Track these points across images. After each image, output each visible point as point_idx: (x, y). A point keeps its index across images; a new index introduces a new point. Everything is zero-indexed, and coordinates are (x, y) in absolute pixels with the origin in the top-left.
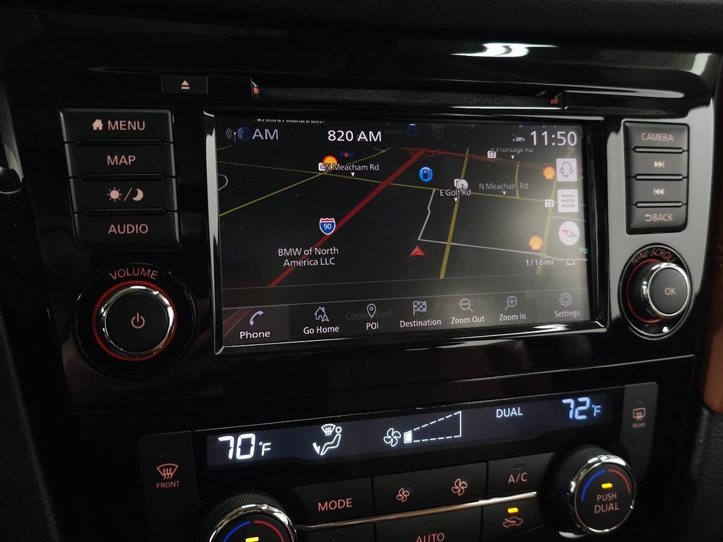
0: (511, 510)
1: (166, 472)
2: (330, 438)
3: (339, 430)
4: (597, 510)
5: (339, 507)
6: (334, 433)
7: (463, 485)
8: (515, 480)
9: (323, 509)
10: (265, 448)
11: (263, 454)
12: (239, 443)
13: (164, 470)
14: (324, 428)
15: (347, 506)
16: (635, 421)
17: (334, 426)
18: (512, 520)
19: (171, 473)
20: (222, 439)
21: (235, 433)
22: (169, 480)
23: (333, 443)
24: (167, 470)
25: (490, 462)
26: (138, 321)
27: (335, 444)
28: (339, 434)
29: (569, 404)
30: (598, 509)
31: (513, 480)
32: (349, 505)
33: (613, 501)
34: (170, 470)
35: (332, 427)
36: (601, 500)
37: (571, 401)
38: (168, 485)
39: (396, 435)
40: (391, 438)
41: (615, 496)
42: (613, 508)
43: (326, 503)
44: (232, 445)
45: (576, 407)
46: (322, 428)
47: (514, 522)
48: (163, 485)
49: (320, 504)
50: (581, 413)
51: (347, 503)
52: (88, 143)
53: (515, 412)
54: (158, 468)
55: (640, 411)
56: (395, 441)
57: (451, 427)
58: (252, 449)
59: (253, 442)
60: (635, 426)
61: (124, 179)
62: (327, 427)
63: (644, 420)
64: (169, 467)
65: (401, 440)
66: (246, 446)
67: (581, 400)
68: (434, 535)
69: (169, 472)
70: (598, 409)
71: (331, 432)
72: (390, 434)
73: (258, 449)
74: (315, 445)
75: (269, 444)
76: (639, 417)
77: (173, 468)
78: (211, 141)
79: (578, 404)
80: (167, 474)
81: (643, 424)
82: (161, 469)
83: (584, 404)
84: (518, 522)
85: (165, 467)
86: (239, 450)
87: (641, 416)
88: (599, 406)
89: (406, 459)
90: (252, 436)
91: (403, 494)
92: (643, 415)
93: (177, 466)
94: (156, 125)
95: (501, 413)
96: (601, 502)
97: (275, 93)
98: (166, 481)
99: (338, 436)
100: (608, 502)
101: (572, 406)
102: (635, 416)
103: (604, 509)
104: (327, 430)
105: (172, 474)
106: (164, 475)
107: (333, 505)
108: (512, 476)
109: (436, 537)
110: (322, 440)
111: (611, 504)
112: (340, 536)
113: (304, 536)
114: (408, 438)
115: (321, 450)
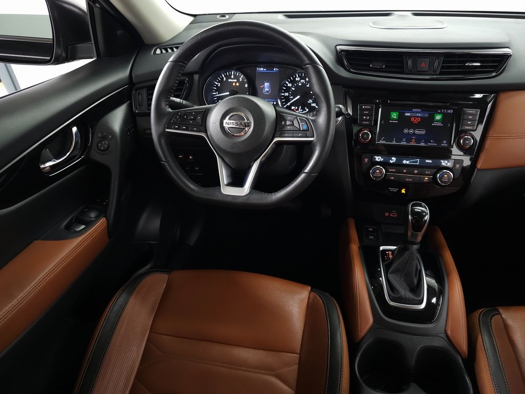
0: (426, 178)
3: (395, 159)
7: (416, 172)
10: (382, 159)
20: (375, 157)
21: (378, 156)
23: (394, 161)
25: (423, 169)
26: (365, 136)
37: (443, 161)
40: (405, 162)
41: (447, 178)
42: (446, 181)
43: (391, 170)
44: (377, 158)
48: (365, 162)
49: (389, 170)
51: (394, 170)
52: (362, 110)
53: (430, 161)
54: (365, 159)
57: (417, 162)
60: (456, 168)
61: (366, 115)
65: (406, 162)
66: (379, 159)
74: (390, 160)
76: (458, 166)
77: (367, 159)
78: (380, 110)
81: (458, 168)
83: (445, 162)
84: (427, 181)
89: (406, 165)
90: (380, 157)
91: (405, 171)
94: (372, 107)
95: (427, 161)
97: (392, 102)
104: (393, 158)
108: (427, 172)
109: (410, 180)
110: (392, 160)
112: (393, 176)
113: (386, 175)
114: (408, 162)
115: (391, 162)
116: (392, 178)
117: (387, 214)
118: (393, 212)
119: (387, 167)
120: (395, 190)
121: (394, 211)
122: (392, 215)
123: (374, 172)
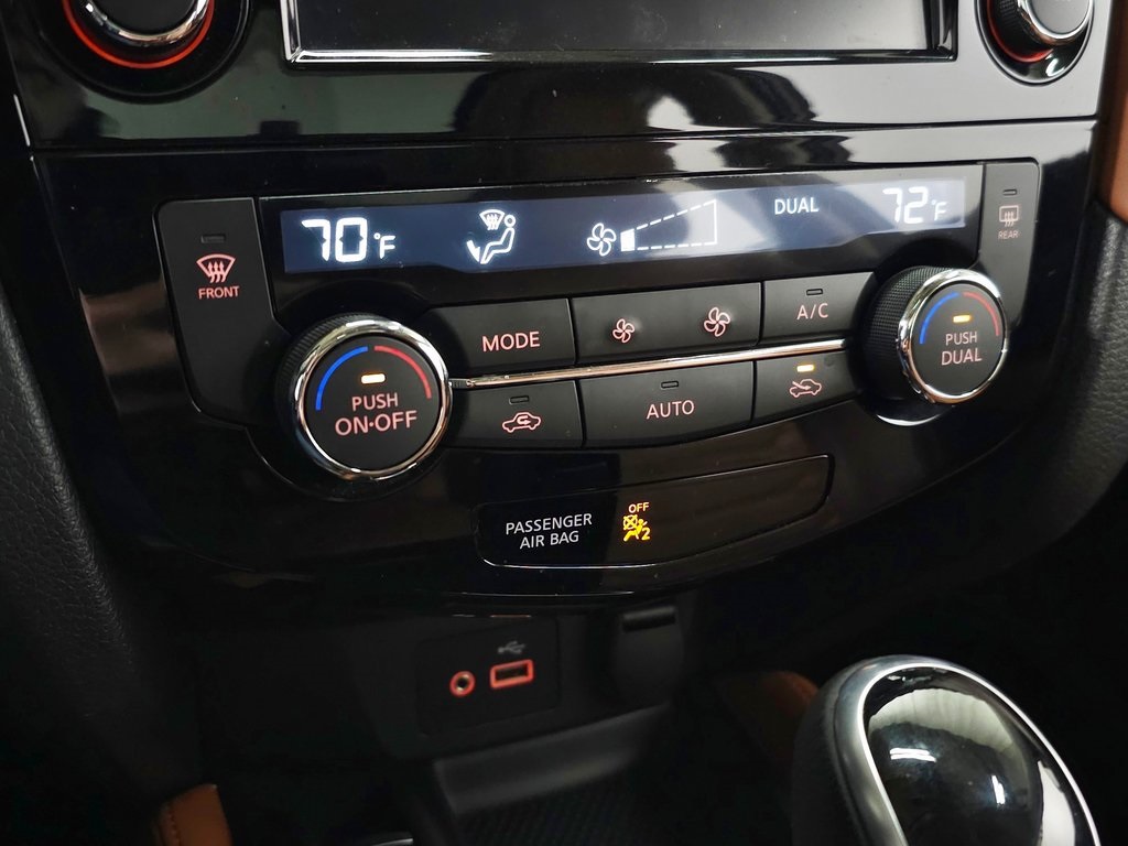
0: (802, 369)
1: (213, 270)
2: (496, 235)
3: (511, 222)
4: (946, 361)
5: (518, 346)
6: (502, 227)
7: (723, 318)
8: (809, 315)
9: (491, 348)
10: (386, 244)
11: (382, 255)
12: (340, 233)
13: (210, 266)
14: (486, 216)
15: (532, 345)
16: (1002, 227)
17: (503, 214)
18: (804, 384)
19: (222, 272)
20: (308, 223)
22: (221, 285)
23: (500, 242)
24: (216, 266)
25: (767, 283)
27: (505, 245)
28: (511, 228)
29: (895, 196)
30: (947, 357)
31: (805, 314)
32: (535, 342)
33: (972, 346)
34: (222, 266)
35: (499, 215)
36: (952, 342)
37: (897, 192)
38: (219, 293)
39: (608, 235)
40: (600, 239)
41: (975, 337)
42: (971, 358)
43: (496, 338)
44: (327, 235)
45: (905, 202)
46: (482, 215)
47: (807, 388)
48: (210, 293)
49: (485, 339)
50: (914, 212)
51: (532, 339)
53: (806, 205)
54: (199, 262)
55: (1010, 210)
56: (606, 246)
58: (363, 245)
59: (364, 232)
60: (1002, 235)
62: (490, 214)
63: (1017, 226)
64: (218, 260)
65: (617, 245)
66: (351, 238)
67: (913, 190)
68: (677, 403)
69: (219, 269)
70: (942, 208)
71: (498, 224)
72: (598, 232)
73: (373, 245)
74: (470, 244)
75: (392, 238)
76: (1010, 219)
77: (226, 263)
79: (909, 198)
80: (217, 272)
81: (1014, 234)
82: (206, 263)
83: (918, 197)
84: (814, 388)
85: (213, 261)
86: (339, 245)
87: (1014, 220)
88: (943, 203)
90: (362, 223)
91: (624, 329)
92: (1015, 217)
93: (233, 260)
95: (782, 207)
96: (952, 347)
98: (214, 286)
99: (510, 233)
100: (964, 347)
101: (899, 201)
102: (1003, 218)
103: (958, 359)
104: (492, 218)
105: (225, 274)
106: (211, 274)
107: (507, 341)
108: (803, 307)
109: (680, 405)
110: (483, 236)
111: (969, 351)
112: (522, 398)
113: (460, 396)
114: (628, 241)
115: (481, 255)
116: (523, 420)
117: (462, 685)
118: (509, 657)
119: (457, 317)
120: (565, 529)
121: (514, 648)
122: (500, 676)
123: (338, 390)
